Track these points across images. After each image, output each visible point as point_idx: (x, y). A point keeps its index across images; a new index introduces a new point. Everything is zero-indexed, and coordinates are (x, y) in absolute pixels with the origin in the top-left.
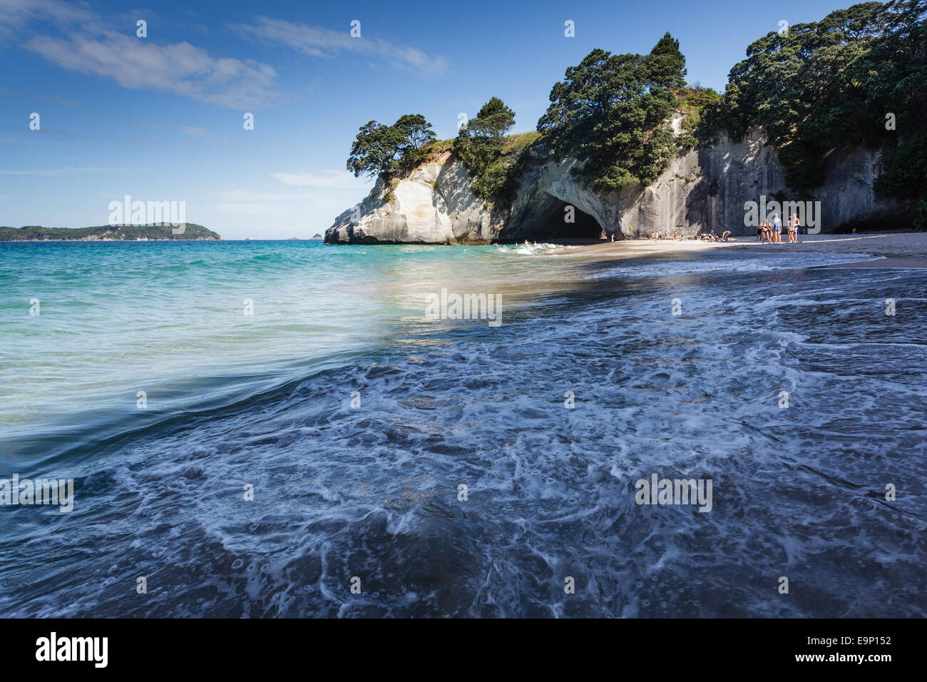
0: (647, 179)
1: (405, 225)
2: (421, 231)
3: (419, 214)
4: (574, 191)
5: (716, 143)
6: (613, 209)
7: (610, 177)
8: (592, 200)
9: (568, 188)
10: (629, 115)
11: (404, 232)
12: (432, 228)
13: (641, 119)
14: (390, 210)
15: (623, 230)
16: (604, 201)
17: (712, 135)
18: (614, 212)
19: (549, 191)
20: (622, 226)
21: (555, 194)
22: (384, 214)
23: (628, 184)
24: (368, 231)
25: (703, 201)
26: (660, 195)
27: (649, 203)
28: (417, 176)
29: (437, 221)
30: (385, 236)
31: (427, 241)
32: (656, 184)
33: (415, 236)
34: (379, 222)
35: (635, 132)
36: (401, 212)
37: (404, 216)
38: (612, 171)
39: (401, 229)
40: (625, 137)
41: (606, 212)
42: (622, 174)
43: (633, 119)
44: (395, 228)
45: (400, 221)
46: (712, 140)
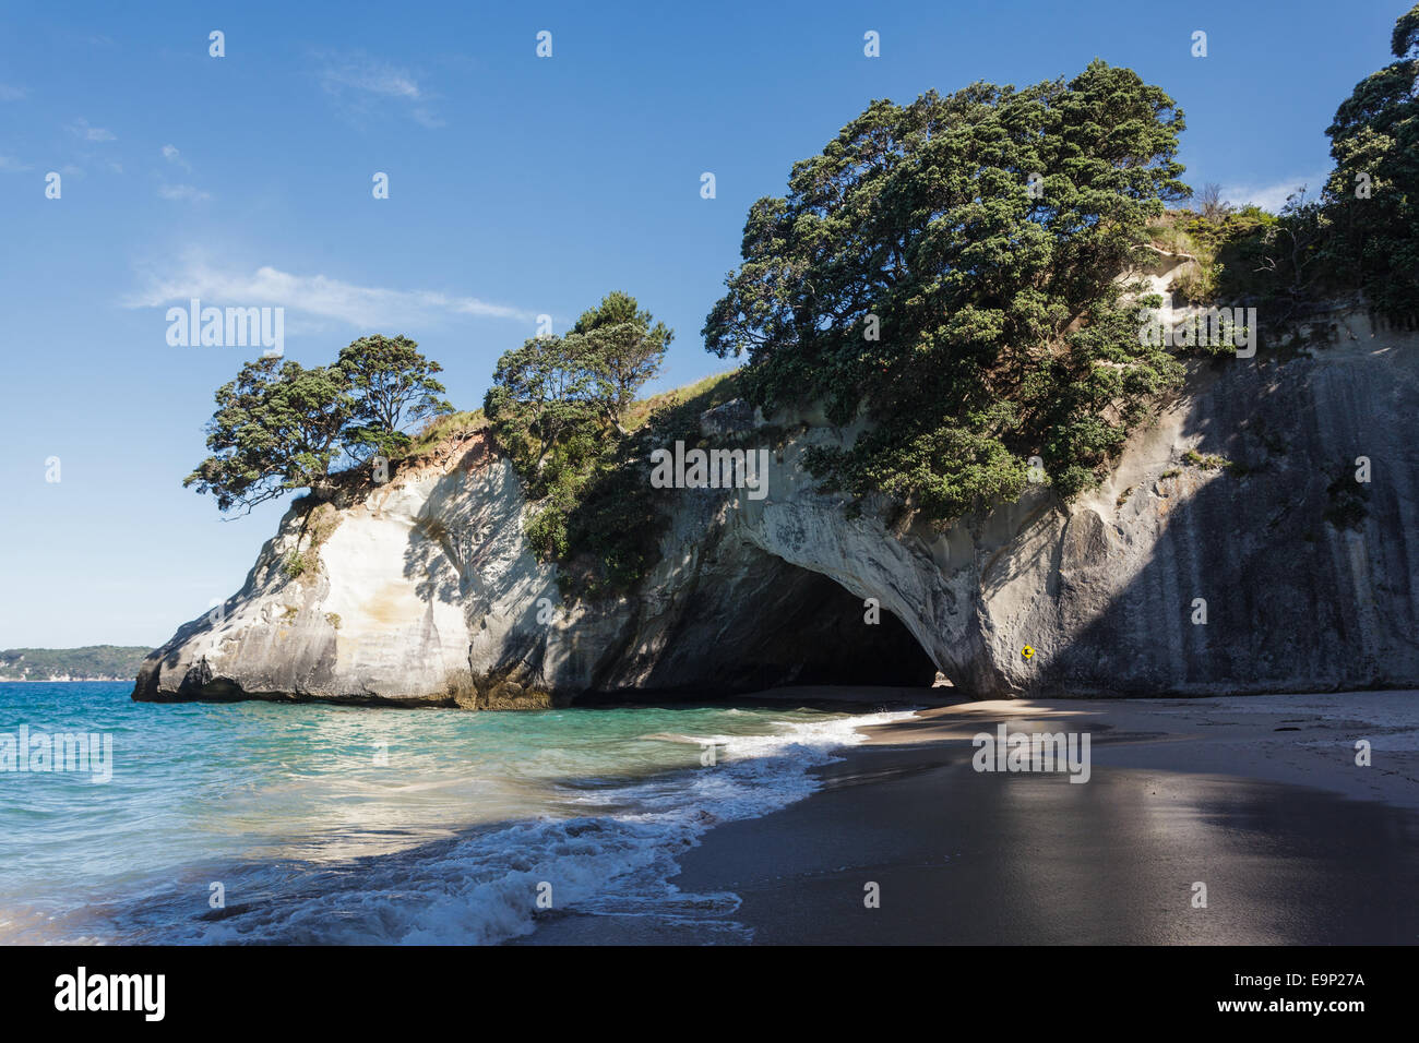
0: (1075, 470)
1: (332, 645)
2: (375, 664)
3: (381, 612)
4: (828, 534)
5: (1323, 337)
6: (959, 584)
7: (938, 467)
8: (888, 559)
9: (810, 523)
10: (992, 242)
11: (322, 665)
12: (409, 655)
13: (1038, 256)
14: (299, 601)
15: (999, 658)
16: (929, 561)
17: (1303, 315)
18: (962, 595)
19: (755, 536)
20: (996, 644)
21: (774, 548)
22: (277, 612)
23: (1004, 488)
24: (222, 664)
25: (1310, 547)
26: (1130, 529)
27: (1090, 559)
28: (390, 503)
29: (429, 634)
30: (266, 679)
31: (388, 694)
32: (1113, 488)
33: (353, 678)
34: (258, 636)
35: (1020, 302)
36: (328, 607)
37: (334, 620)
38: (947, 444)
39: (316, 656)
40: (984, 322)
41: (935, 595)
42: (983, 458)
43: (1008, 257)
44: (300, 653)
45: (318, 633)
46: (1306, 332)
